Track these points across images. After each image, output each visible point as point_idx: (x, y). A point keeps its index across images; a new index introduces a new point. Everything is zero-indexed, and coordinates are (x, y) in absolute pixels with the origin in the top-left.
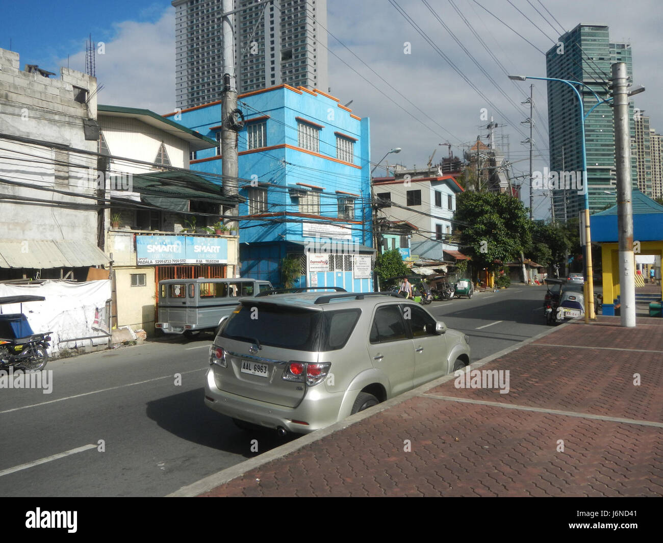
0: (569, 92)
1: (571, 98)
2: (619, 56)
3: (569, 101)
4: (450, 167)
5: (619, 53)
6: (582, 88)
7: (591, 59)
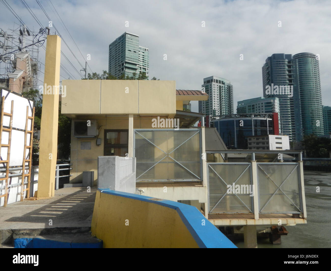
0: (119, 66)
1: (119, 69)
2: (143, 54)
3: (119, 71)
5: (143, 53)
6: (125, 65)
7: (130, 51)
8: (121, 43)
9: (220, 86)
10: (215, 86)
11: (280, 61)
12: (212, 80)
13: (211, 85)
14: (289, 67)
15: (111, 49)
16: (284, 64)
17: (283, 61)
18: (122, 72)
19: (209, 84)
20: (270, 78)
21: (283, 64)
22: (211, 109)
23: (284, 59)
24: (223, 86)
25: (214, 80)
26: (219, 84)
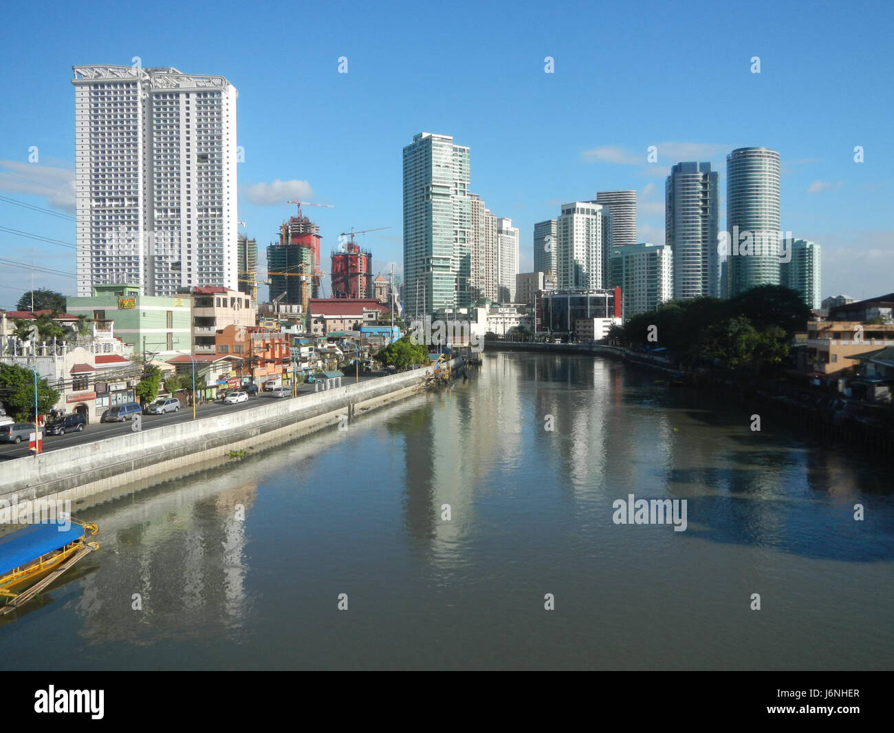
0: (421, 189)
1: (422, 195)
2: (461, 159)
4: (299, 227)
5: (460, 156)
6: (431, 188)
7: (439, 166)
8: (424, 151)
9: (589, 219)
10: (579, 220)
11: (688, 177)
12: (574, 209)
13: (571, 218)
14: (705, 185)
15: (406, 156)
16: (698, 181)
17: (693, 177)
18: (427, 201)
19: (569, 216)
20: (671, 205)
21: (693, 181)
22: (571, 258)
23: (696, 173)
24: (594, 217)
25: (578, 209)
26: (585, 216)
